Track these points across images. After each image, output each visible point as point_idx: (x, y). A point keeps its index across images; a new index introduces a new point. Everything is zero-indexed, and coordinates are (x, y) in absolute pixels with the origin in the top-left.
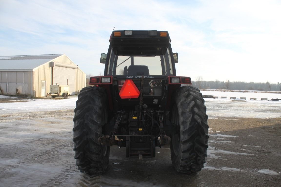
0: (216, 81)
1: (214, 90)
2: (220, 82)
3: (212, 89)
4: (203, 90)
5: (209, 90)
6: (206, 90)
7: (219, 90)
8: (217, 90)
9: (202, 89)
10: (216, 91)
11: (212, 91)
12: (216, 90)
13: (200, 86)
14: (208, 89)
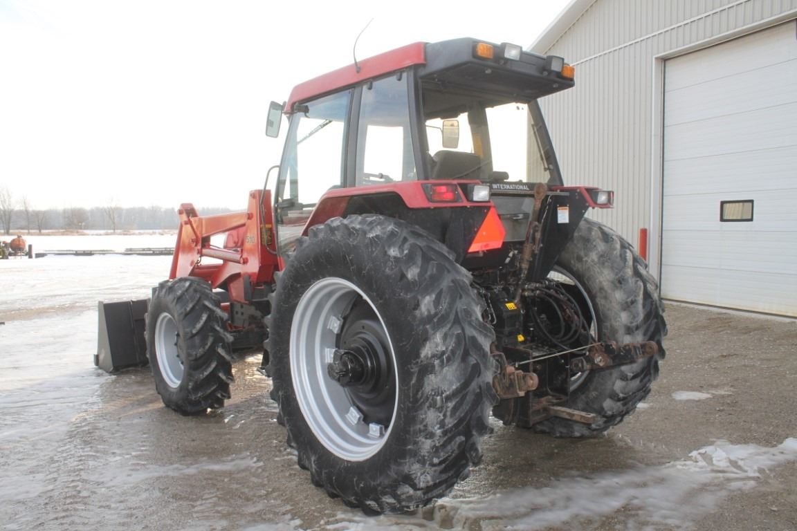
0: (153, 207)
1: (154, 233)
2: (163, 210)
3: (151, 231)
4: (124, 234)
5: (140, 234)
6: (134, 234)
7: (171, 233)
8: (166, 233)
9: (119, 231)
10: (162, 234)
11: (151, 234)
12: (161, 231)
13: (114, 223)
14: (137, 231)
